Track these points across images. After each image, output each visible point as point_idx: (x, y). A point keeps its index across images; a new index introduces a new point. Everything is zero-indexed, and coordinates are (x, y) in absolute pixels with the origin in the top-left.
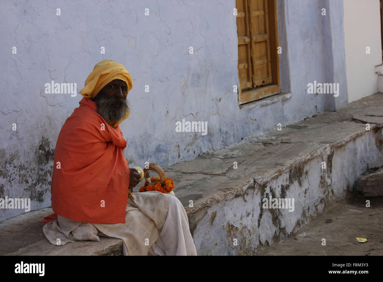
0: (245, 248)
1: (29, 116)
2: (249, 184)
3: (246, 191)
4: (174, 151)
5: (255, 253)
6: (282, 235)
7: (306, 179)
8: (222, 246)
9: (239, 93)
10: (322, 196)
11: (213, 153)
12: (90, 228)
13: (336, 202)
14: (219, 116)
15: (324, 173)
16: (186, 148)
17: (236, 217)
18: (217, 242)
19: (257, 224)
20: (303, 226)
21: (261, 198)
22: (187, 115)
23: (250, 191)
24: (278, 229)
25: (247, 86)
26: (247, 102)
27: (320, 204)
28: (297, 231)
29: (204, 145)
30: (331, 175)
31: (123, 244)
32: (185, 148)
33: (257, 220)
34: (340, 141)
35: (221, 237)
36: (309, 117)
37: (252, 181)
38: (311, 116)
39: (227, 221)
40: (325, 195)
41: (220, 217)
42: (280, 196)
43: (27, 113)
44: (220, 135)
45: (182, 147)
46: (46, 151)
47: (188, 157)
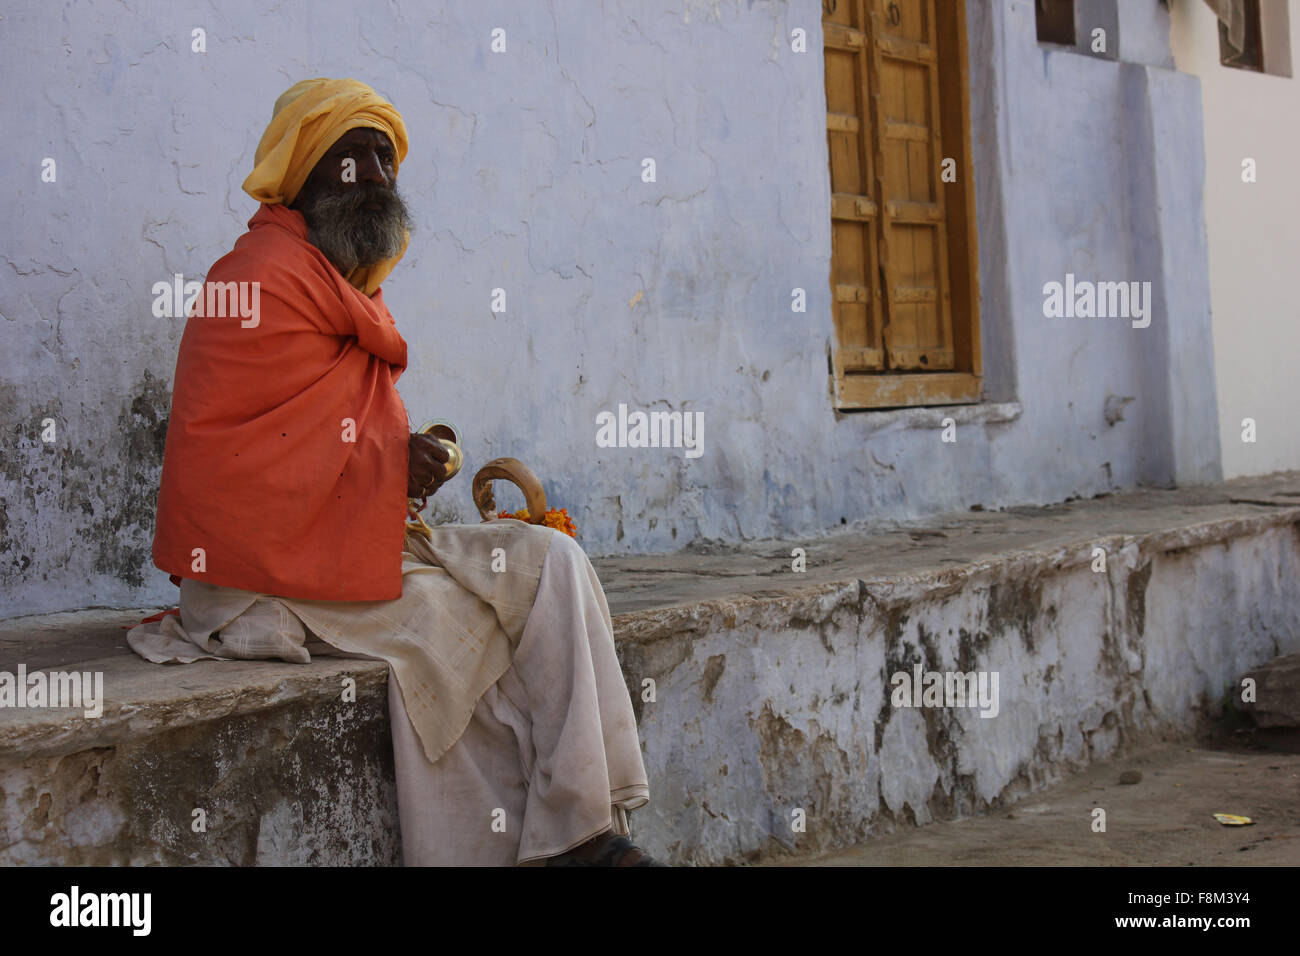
0: (829, 811)
1: (101, 296)
2: (841, 593)
3: (832, 612)
4: (603, 515)
5: (866, 837)
6: (961, 798)
7: (1051, 631)
8: (745, 782)
9: (834, 368)
10: (1109, 702)
11: (739, 546)
12: (279, 621)
13: (1160, 740)
14: (764, 426)
15: (1117, 627)
16: (644, 512)
17: (795, 695)
18: (727, 762)
19: (871, 738)
20: (1039, 789)
21: (886, 655)
22: (650, 404)
23: (846, 619)
24: (949, 773)
25: (863, 360)
26: (865, 406)
27: (1102, 731)
28: (1019, 799)
29: (709, 514)
30: (1141, 641)
31: (388, 676)
32: (639, 512)
33: (873, 725)
34: (1174, 532)
35: (741, 750)
36: (1082, 494)
37: (853, 587)
38: (1089, 493)
39: (763, 698)
40: (1120, 702)
41: (737, 680)
42: (954, 666)
43: (97, 285)
44: (763, 494)
45: (632, 507)
46: (158, 421)
47: (653, 544)
